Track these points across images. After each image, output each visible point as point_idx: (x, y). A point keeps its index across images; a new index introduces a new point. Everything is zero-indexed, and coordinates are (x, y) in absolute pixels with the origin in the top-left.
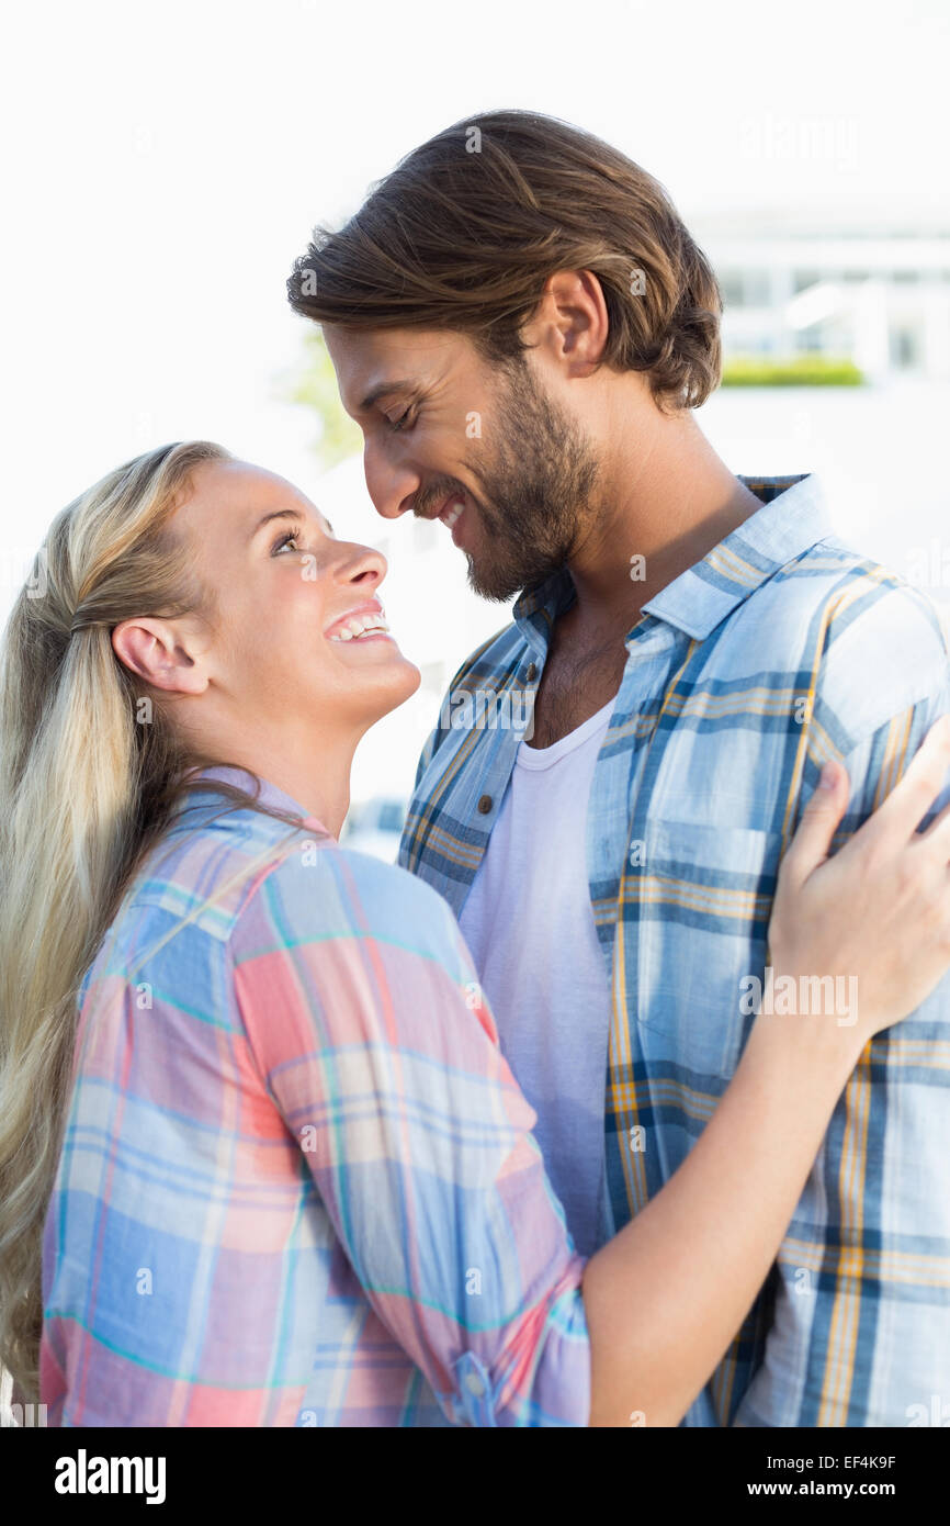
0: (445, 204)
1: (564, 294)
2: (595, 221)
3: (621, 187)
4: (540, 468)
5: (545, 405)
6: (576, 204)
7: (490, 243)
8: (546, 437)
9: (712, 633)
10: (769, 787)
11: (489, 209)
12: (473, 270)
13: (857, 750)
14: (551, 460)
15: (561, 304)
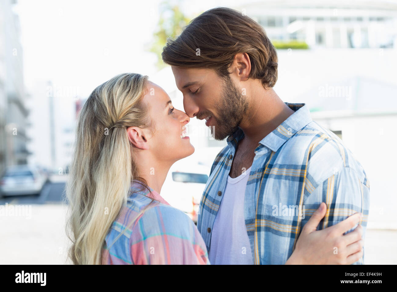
0: (207, 35)
1: (239, 59)
2: (247, 39)
3: (253, 29)
4: (234, 106)
5: (235, 89)
6: (242, 35)
7: (220, 46)
8: (235, 97)
9: (278, 150)
10: (294, 196)
11: (219, 36)
12: (215, 53)
13: (319, 187)
14: (237, 104)
15: (238, 61)
